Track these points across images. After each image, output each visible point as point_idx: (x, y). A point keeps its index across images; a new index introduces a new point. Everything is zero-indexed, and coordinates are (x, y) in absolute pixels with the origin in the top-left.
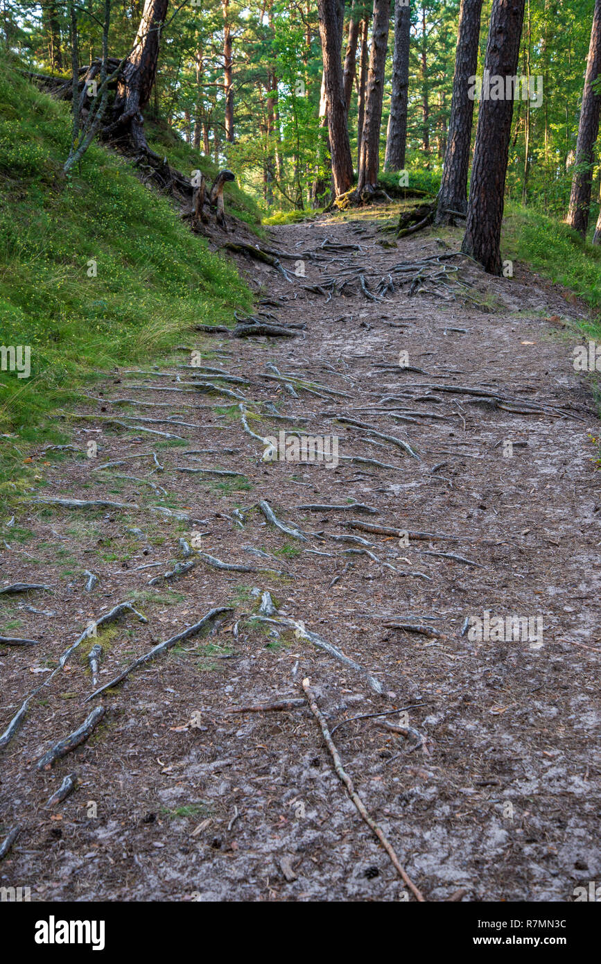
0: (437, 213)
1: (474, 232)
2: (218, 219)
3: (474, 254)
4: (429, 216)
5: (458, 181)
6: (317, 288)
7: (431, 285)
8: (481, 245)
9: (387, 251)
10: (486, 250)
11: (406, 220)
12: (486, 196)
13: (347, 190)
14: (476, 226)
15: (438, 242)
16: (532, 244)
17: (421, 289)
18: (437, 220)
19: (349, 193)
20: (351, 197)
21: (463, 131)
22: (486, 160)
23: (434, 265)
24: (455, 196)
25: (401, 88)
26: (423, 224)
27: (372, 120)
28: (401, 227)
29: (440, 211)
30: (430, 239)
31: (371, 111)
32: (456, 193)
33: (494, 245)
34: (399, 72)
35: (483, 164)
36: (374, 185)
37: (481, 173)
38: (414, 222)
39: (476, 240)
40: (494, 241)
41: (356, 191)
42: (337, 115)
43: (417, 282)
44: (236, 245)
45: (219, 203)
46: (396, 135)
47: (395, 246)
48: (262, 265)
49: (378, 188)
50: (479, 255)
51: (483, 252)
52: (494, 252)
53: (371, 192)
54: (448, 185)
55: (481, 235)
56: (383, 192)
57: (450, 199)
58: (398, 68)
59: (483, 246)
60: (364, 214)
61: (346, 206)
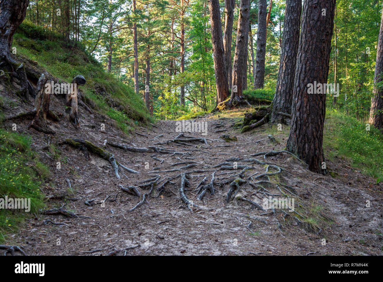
0: (272, 114)
1: (297, 132)
2: (71, 117)
3: (298, 153)
4: (266, 116)
5: (287, 91)
6: (132, 189)
7: (250, 189)
8: (304, 145)
9: (227, 144)
10: (310, 149)
11: (249, 118)
12: (309, 100)
13: (225, 100)
14: (299, 127)
15: (269, 137)
16: (350, 142)
17: (238, 195)
18: (272, 120)
19: (226, 101)
20: (226, 104)
21: (291, 55)
22: (308, 68)
23: (259, 163)
24: (285, 102)
25: (261, 46)
26: (261, 122)
27: (239, 59)
28: (245, 124)
29: (274, 113)
30: (265, 134)
31: (238, 53)
32: (286, 99)
33: (317, 145)
34: (260, 38)
35: (305, 72)
36: (240, 97)
37: (303, 80)
38: (255, 120)
39: (300, 140)
40: (317, 142)
41: (229, 100)
42: (218, 56)
43: (235, 187)
44: (76, 141)
45: (73, 104)
46: (259, 71)
47: (235, 139)
48: (99, 159)
49: (243, 99)
50: (303, 153)
51: (307, 151)
52: (317, 152)
53: (239, 100)
54: (280, 94)
55: (304, 135)
56: (246, 101)
57: (282, 104)
58: (260, 36)
59: (307, 146)
60: (232, 114)
61: (224, 109)
